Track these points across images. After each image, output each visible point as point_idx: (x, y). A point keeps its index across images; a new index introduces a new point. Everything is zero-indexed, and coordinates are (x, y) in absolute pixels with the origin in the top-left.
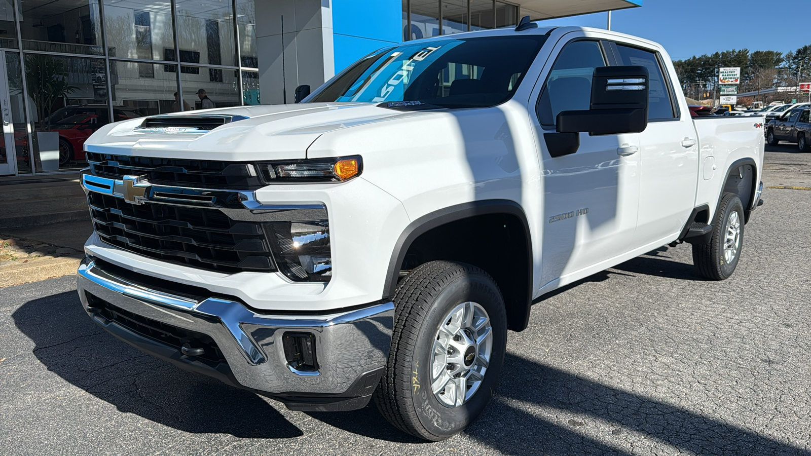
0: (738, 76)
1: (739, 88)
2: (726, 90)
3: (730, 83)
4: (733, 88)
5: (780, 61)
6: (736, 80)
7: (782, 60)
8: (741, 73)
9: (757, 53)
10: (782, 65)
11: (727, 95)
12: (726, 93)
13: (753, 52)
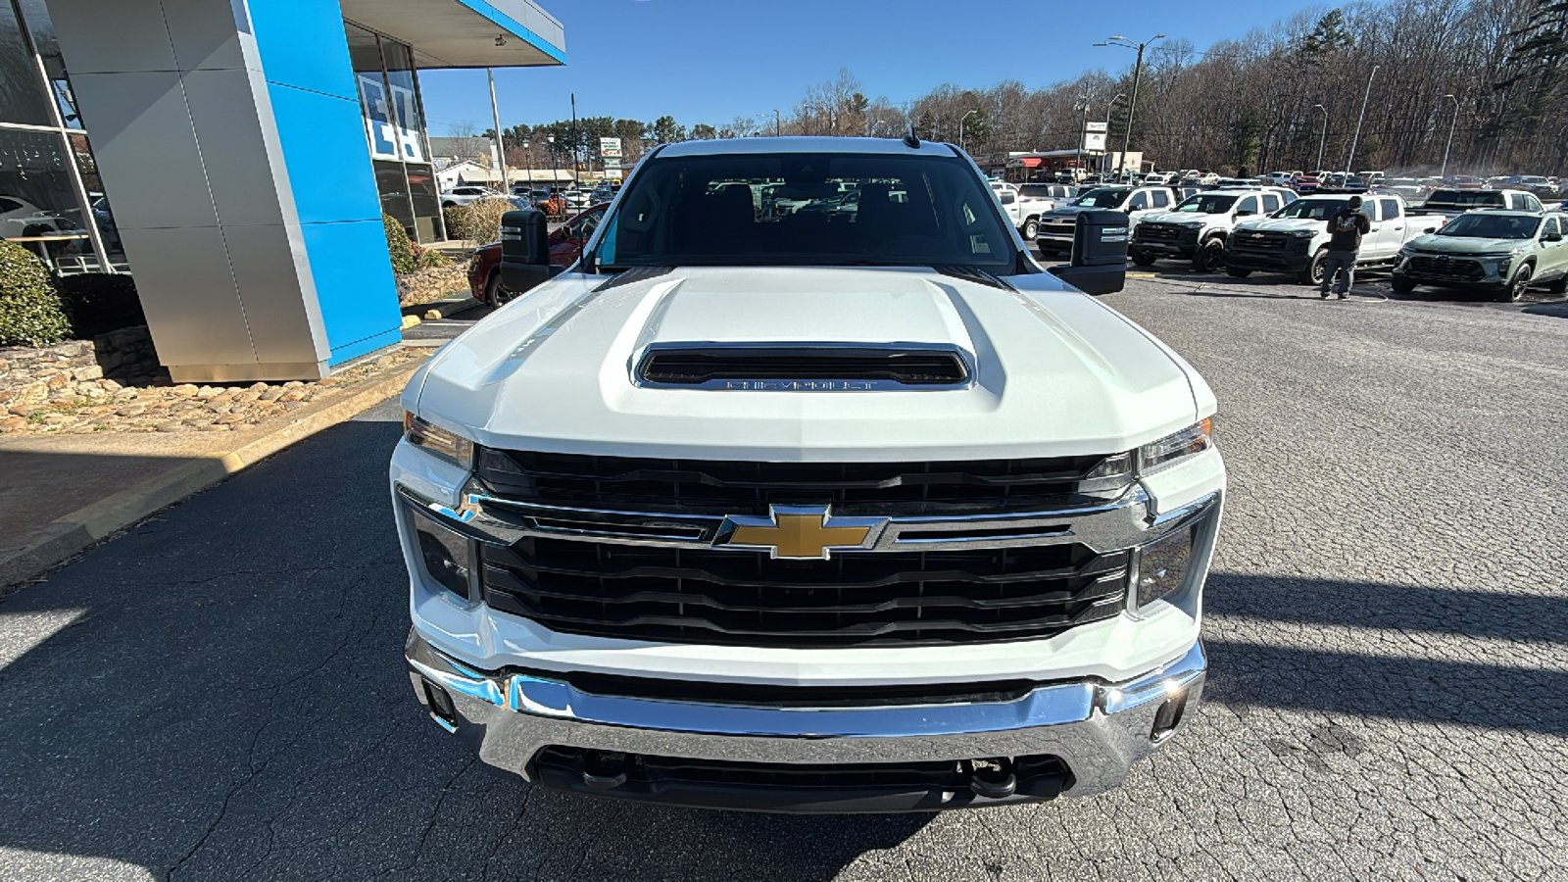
0: (619, 147)
1: (623, 161)
2: (611, 163)
3: (612, 155)
4: (617, 161)
5: (642, 132)
6: (618, 152)
7: (645, 131)
8: (622, 144)
9: (620, 122)
10: (647, 135)
11: (613, 169)
12: (610, 166)
13: (616, 120)
